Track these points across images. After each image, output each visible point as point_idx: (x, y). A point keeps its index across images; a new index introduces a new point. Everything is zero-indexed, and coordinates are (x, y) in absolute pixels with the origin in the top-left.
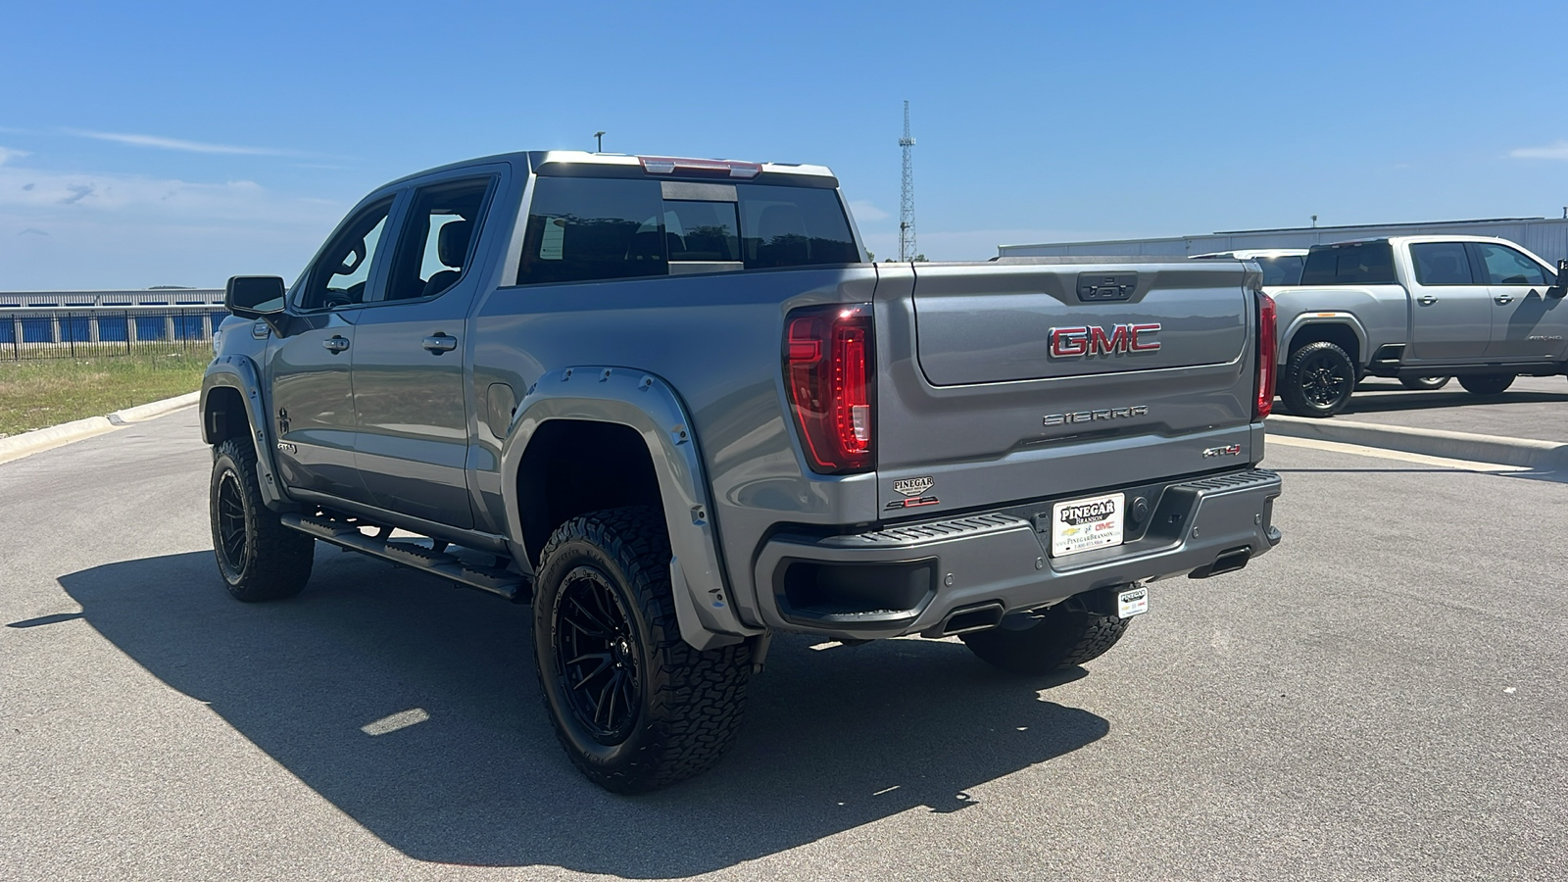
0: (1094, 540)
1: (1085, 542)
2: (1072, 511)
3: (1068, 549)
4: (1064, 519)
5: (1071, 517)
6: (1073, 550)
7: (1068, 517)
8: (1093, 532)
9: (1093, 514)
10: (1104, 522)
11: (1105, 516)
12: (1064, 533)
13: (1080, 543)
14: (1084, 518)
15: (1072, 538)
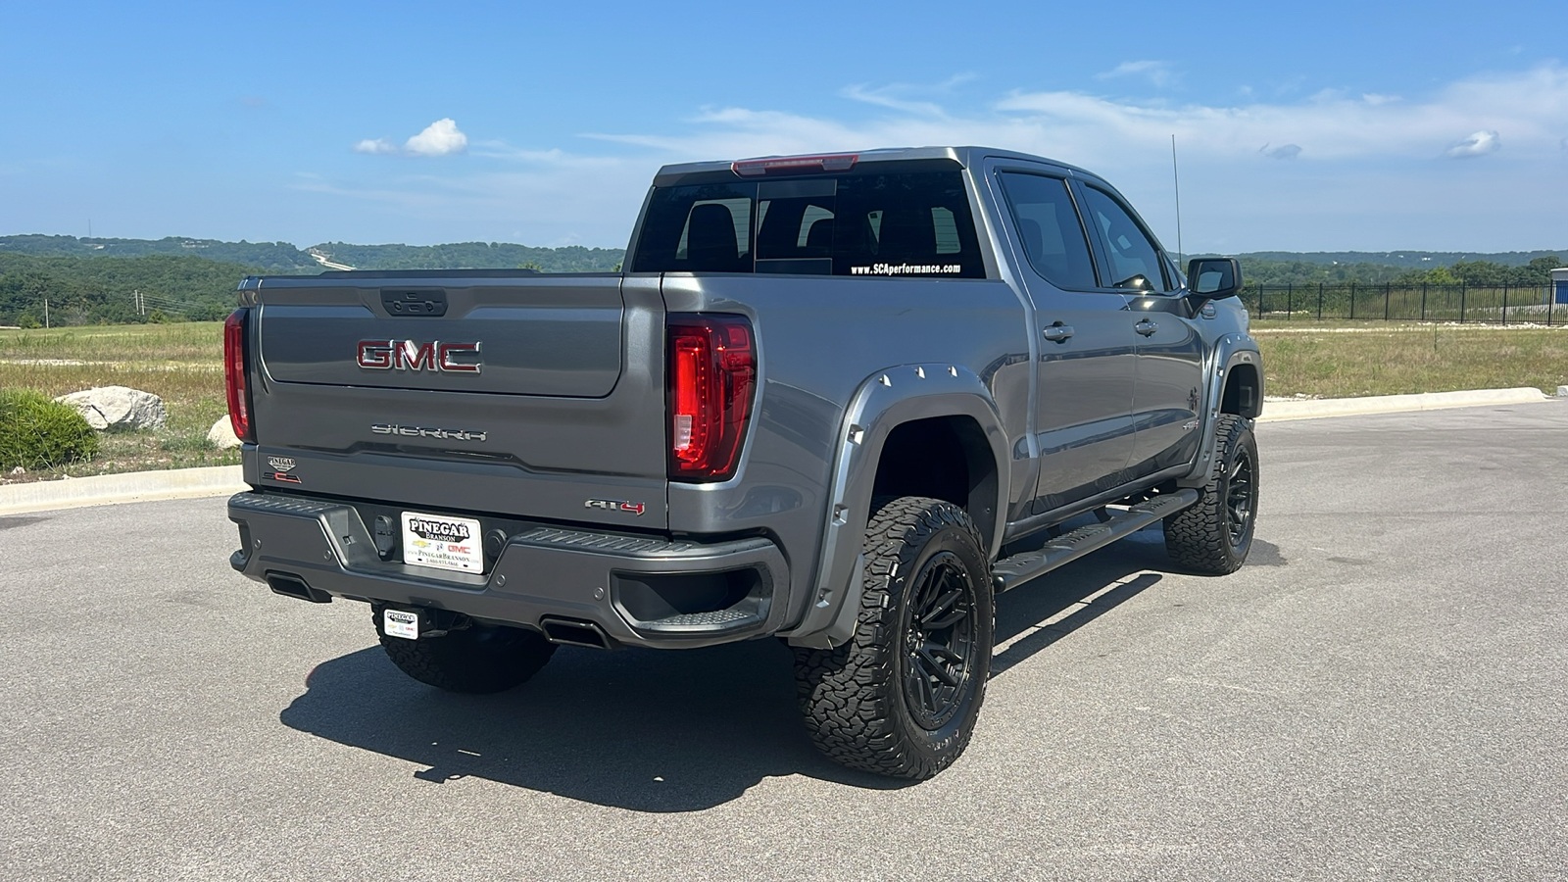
0: (447, 560)
1: (438, 559)
2: (421, 523)
3: (420, 560)
4: (413, 529)
5: (421, 530)
6: (424, 563)
7: (417, 528)
8: (445, 550)
9: (443, 532)
10: (459, 545)
11: (459, 539)
12: (414, 543)
13: (432, 558)
14: (435, 534)
15: (423, 550)
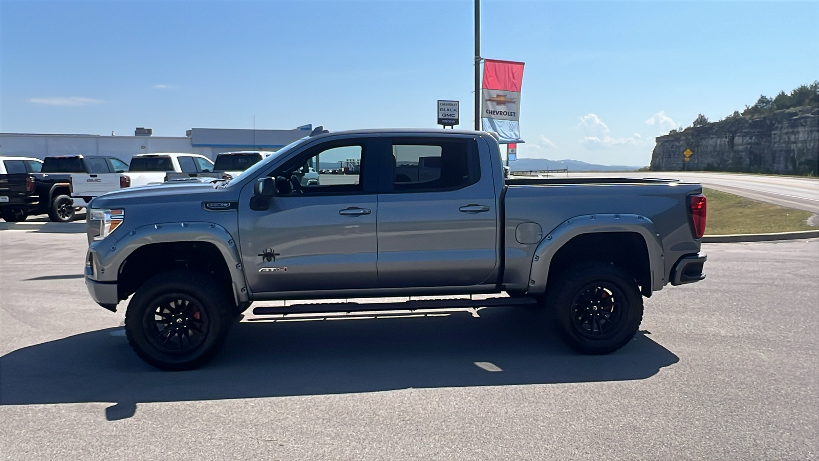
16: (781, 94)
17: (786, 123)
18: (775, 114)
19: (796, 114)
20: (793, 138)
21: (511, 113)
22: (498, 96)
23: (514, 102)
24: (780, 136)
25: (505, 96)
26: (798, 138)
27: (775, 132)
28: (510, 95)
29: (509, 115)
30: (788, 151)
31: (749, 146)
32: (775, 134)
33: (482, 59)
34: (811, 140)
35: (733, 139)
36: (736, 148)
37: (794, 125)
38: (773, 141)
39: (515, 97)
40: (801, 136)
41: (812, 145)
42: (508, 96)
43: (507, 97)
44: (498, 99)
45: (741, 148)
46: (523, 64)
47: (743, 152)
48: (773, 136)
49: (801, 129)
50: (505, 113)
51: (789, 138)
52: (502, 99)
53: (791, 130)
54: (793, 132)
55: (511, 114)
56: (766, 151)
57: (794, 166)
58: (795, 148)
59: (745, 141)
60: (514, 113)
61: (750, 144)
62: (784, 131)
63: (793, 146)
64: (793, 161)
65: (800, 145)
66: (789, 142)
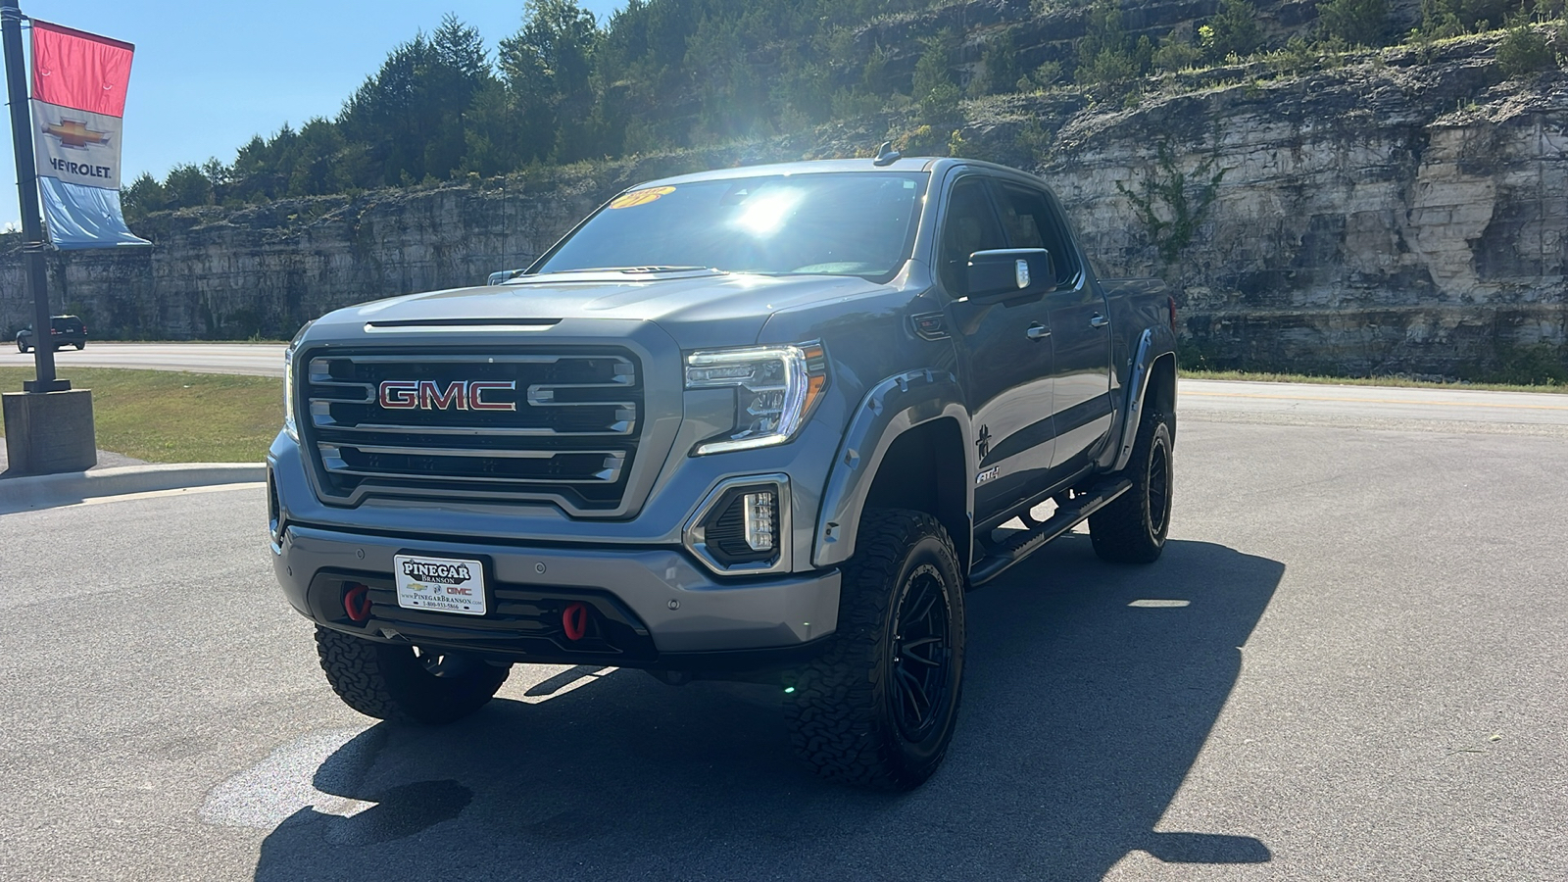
16: (142, 179)
17: (179, 239)
18: (150, 220)
19: (195, 221)
20: (198, 268)
21: (98, 168)
22: (64, 122)
23: (105, 142)
24: (169, 264)
25: (84, 125)
26: (210, 269)
27: (160, 256)
28: (95, 123)
29: (92, 175)
30: (194, 295)
31: (105, 286)
32: (158, 261)
33: (25, 18)
34: (238, 273)
35: (64, 271)
36: (71, 289)
37: (198, 242)
38: (155, 274)
39: (107, 129)
40: (217, 265)
41: (241, 282)
42: (91, 126)
43: (88, 127)
44: (66, 130)
45: (85, 289)
46: (131, 47)
47: (92, 297)
48: (155, 265)
49: (213, 251)
50: (84, 170)
51: (190, 269)
52: (78, 132)
53: (191, 253)
54: (198, 257)
55: (98, 172)
56: (144, 296)
57: (209, 323)
58: (206, 289)
59: (93, 275)
60: (106, 169)
61: (107, 280)
62: (178, 255)
63: (201, 285)
64: (206, 314)
65: (215, 282)
66: (190, 277)
